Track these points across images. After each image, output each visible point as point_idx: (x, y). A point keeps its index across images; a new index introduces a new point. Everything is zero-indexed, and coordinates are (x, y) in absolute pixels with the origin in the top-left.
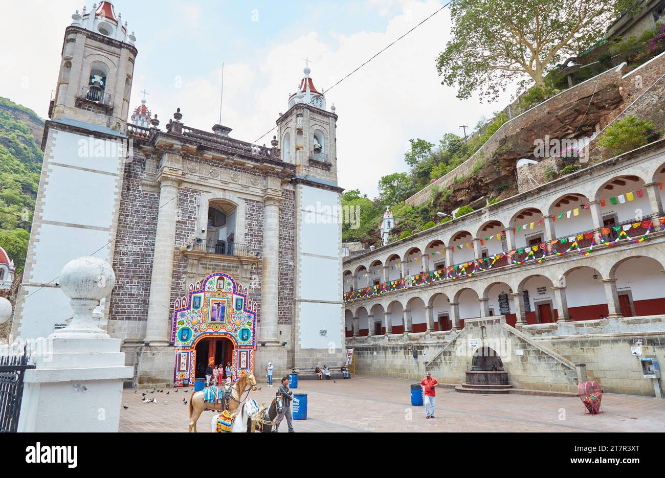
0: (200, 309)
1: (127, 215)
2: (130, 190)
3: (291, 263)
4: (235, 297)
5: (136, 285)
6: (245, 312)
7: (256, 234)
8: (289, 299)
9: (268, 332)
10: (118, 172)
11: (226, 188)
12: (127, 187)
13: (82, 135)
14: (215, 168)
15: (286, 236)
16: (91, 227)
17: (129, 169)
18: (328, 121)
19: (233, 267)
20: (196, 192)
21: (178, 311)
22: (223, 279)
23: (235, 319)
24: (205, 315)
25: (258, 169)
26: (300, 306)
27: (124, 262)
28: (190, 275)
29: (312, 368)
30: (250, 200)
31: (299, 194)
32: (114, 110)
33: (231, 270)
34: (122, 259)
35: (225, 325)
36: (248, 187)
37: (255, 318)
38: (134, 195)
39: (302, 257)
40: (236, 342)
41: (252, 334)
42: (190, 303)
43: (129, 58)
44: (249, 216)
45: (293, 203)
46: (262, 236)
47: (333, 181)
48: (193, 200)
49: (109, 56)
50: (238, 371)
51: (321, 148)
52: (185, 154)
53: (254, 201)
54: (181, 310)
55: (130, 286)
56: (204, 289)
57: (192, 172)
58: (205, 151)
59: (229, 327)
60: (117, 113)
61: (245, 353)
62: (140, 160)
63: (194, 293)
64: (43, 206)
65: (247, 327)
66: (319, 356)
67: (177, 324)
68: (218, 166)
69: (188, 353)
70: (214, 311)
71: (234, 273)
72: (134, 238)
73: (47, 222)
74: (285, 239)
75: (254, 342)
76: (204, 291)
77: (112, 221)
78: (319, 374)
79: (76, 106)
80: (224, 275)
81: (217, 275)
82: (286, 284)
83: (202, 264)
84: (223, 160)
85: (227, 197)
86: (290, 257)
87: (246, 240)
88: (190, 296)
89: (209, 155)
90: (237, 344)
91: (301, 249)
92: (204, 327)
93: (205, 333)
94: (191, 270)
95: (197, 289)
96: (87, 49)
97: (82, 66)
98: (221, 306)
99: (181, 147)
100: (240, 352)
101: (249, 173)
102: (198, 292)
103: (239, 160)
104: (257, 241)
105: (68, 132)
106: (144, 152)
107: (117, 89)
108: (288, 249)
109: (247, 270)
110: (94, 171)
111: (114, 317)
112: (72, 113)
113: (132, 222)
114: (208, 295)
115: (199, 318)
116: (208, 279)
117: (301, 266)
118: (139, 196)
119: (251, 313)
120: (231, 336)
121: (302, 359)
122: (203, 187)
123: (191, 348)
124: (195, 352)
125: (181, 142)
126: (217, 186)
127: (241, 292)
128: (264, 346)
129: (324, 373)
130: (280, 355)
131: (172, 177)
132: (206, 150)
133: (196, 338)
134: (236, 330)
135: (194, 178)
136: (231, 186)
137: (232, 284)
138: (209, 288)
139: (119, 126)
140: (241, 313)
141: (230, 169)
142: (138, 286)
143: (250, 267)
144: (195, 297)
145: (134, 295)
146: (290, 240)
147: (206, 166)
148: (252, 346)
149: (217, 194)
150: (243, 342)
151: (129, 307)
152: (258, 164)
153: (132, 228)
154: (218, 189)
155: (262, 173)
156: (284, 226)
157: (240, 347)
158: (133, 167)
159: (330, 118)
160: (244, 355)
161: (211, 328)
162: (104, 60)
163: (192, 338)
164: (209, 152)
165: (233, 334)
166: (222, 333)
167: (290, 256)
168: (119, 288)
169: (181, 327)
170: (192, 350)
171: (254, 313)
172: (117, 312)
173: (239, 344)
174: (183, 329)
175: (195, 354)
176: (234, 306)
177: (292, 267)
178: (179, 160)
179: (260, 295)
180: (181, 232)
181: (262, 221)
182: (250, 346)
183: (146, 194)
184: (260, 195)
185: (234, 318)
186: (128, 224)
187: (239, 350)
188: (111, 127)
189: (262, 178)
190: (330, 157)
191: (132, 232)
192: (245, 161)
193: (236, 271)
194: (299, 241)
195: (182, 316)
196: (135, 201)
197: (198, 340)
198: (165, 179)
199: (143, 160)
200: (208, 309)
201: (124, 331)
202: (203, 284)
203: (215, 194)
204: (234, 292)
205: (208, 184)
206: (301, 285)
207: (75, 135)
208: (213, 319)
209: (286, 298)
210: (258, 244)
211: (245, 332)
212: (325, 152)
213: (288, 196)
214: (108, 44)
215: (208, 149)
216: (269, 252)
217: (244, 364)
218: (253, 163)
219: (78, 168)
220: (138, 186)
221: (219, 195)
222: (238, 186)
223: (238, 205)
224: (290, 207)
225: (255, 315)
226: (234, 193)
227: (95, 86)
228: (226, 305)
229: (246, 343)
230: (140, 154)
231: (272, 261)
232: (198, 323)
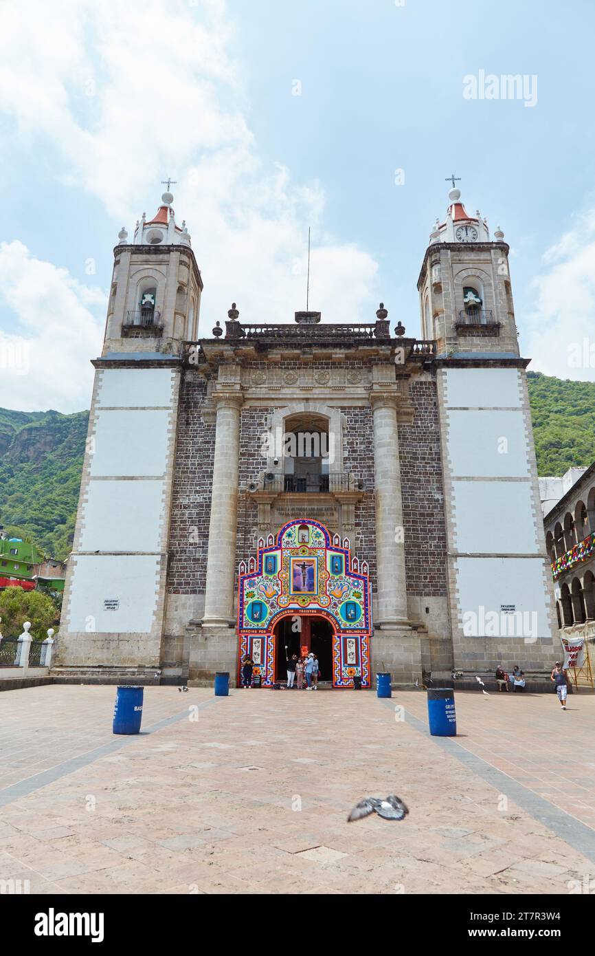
0: (276, 574)
1: (187, 457)
2: (190, 424)
3: (438, 496)
4: (330, 553)
5: (200, 547)
6: (348, 577)
7: (361, 456)
8: (438, 554)
9: (386, 607)
10: (171, 404)
11: (309, 396)
12: (185, 421)
13: (129, 368)
14: (291, 372)
15: (425, 454)
16: (142, 478)
17: (188, 399)
18: (489, 258)
19: (327, 510)
20: (267, 410)
21: (245, 578)
22: (307, 528)
23: (333, 587)
24: (285, 584)
25: (355, 359)
26: (455, 565)
27: (186, 518)
28: (262, 526)
29: (490, 671)
30: (350, 408)
31: (442, 383)
32: (165, 329)
33: (323, 515)
34: (183, 514)
35: (317, 597)
36: (343, 389)
37: (365, 586)
38: (195, 430)
39: (454, 483)
40: (337, 623)
41: (363, 612)
42: (261, 565)
43: (180, 261)
44: (349, 432)
45: (434, 401)
46: (372, 458)
47: (506, 351)
48: (263, 421)
49: (157, 267)
50: (343, 669)
51: (481, 303)
52: (242, 361)
53: (355, 408)
54: (249, 577)
55: (194, 548)
56: (280, 545)
57: (257, 383)
58: (269, 350)
59: (324, 600)
60: (169, 332)
61: (354, 640)
62: (201, 383)
63: (266, 551)
64: (91, 460)
65: (354, 599)
66: (502, 649)
67: (245, 597)
68: (295, 368)
69: (263, 639)
70: (297, 577)
71: (330, 518)
72: (196, 485)
73: (95, 478)
74: (424, 459)
75: (366, 623)
76: (281, 548)
77: (166, 467)
78: (501, 681)
79: (122, 336)
80: (309, 523)
81: (298, 523)
82: (431, 531)
83: (279, 509)
84: (298, 358)
85: (311, 409)
86: (435, 487)
87: (346, 468)
88: (261, 557)
89: (275, 355)
90: (339, 625)
91: (452, 470)
92: (284, 601)
93: (287, 610)
94: (264, 519)
95: (269, 545)
96: (133, 266)
97: (128, 288)
98: (308, 568)
99: (232, 352)
100: (345, 639)
101: (342, 368)
102: (271, 550)
103: (320, 351)
104: (364, 468)
105: (114, 368)
106: (202, 371)
107: (167, 304)
108: (431, 474)
109: (348, 512)
110: (143, 408)
111: (177, 590)
112: (118, 345)
113: (193, 464)
114: (287, 553)
115: (276, 588)
116: (285, 530)
117: (454, 498)
118: (201, 430)
119: (359, 577)
120: (328, 614)
121: (467, 654)
122: (276, 402)
123: (267, 631)
124: (273, 636)
125: (231, 345)
126: (295, 396)
127: (338, 545)
128: (380, 629)
129: (511, 680)
130: (407, 645)
131: (225, 394)
132: (270, 348)
133: (274, 617)
134: (335, 604)
135: (261, 391)
136: (317, 392)
137: (323, 535)
138: (288, 543)
139: (171, 347)
140: (341, 578)
141: (313, 368)
142: (203, 547)
143: (352, 508)
144: (267, 557)
145: (198, 559)
146: (433, 459)
147: (278, 371)
148: (364, 629)
149: (295, 407)
150: (348, 624)
151: (194, 576)
152: (352, 351)
153: (194, 473)
154: (297, 401)
155: (364, 363)
156: (421, 439)
157: (345, 631)
158: (192, 394)
159: (492, 251)
160: (351, 644)
161: (296, 601)
162: (151, 273)
163: (268, 617)
164: (275, 351)
165: (330, 610)
166: (314, 609)
167: (435, 485)
168: (181, 552)
169: (250, 601)
170: (268, 634)
171: (363, 579)
172: (180, 584)
173: (342, 627)
174: (254, 604)
175: (274, 641)
176: (329, 568)
177: (440, 502)
178: (236, 371)
179: (375, 549)
180: (248, 468)
181: (369, 435)
182: (362, 630)
183: (208, 426)
184: (364, 396)
185: (330, 585)
186: (188, 468)
187: (343, 636)
188: (161, 350)
189: (364, 371)
190: (497, 313)
191: (194, 478)
192: (330, 351)
193: (333, 514)
194: (446, 458)
195: (252, 584)
196: (196, 437)
197: (276, 620)
198: (219, 399)
199: (204, 383)
200: (288, 574)
201: (189, 609)
202: (277, 538)
203: (293, 408)
204: (328, 547)
205: (281, 396)
206: (455, 529)
207: (122, 370)
208: (297, 589)
209: (432, 554)
210: (366, 471)
211: (349, 607)
212: (486, 307)
213: (424, 392)
214: (156, 254)
215: (272, 346)
216: (381, 480)
217: (353, 659)
218: (342, 351)
219: (126, 409)
220: (199, 418)
221: (300, 408)
222: (327, 391)
223: (330, 418)
224: (429, 407)
225: (365, 582)
226: (322, 401)
227: (147, 307)
228: (315, 566)
229: (354, 625)
230: (200, 376)
231: (387, 494)
232: (275, 595)
